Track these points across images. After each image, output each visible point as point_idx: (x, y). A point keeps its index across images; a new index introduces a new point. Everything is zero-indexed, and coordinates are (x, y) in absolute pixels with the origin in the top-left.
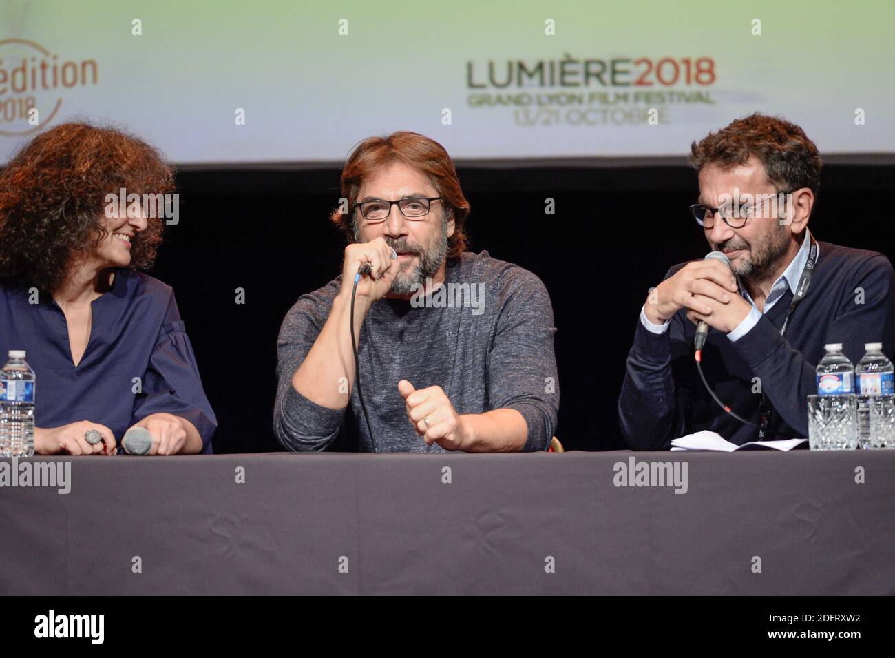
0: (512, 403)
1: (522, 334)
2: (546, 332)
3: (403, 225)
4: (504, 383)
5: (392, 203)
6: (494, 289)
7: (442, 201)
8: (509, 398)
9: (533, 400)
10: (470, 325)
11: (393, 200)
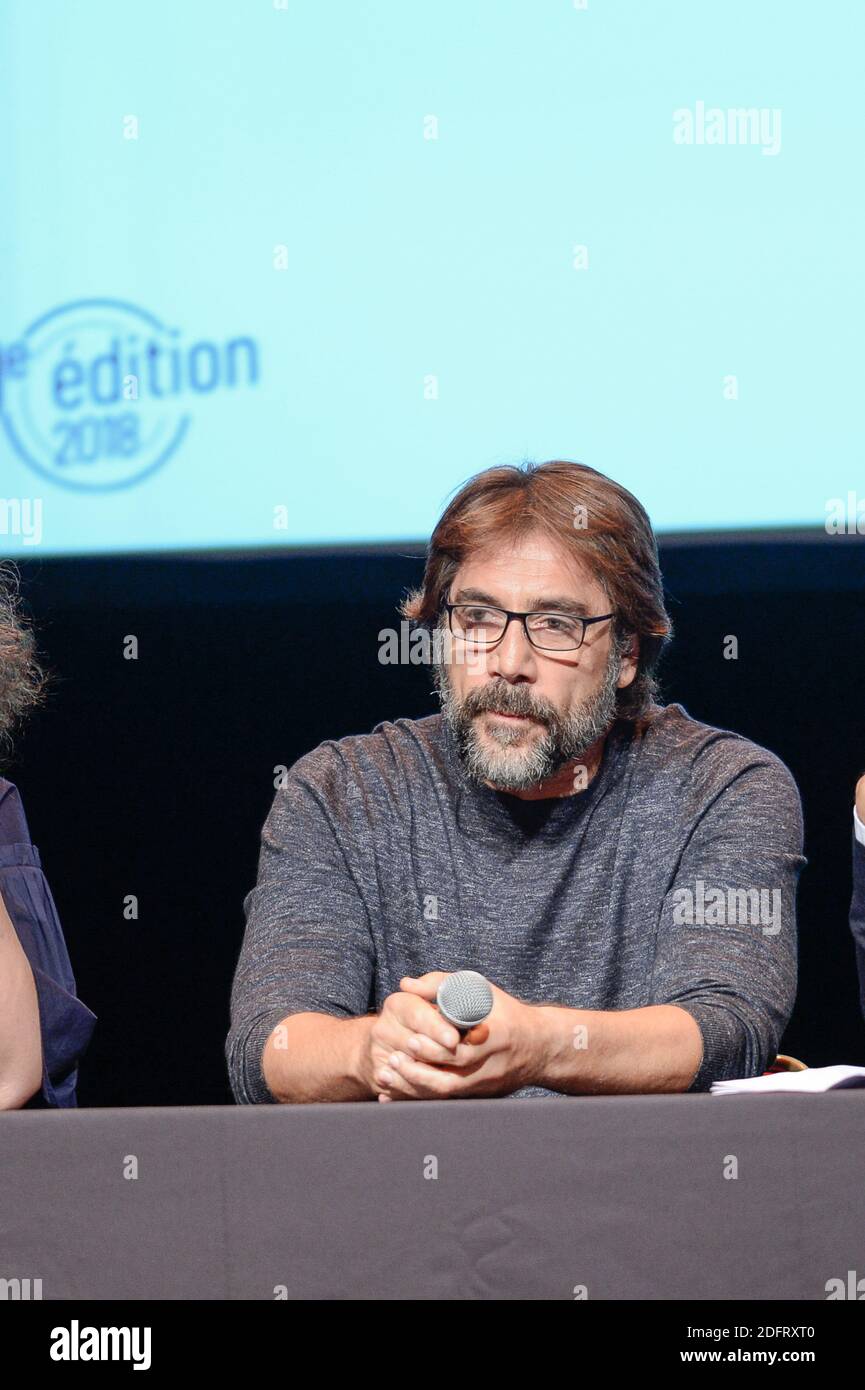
0: (684, 1000)
1: (725, 860)
2: (776, 859)
3: (528, 658)
4: (677, 956)
5: (511, 616)
6: (683, 784)
7: (615, 621)
8: (681, 990)
9: (727, 997)
10: (634, 854)
11: (515, 610)
